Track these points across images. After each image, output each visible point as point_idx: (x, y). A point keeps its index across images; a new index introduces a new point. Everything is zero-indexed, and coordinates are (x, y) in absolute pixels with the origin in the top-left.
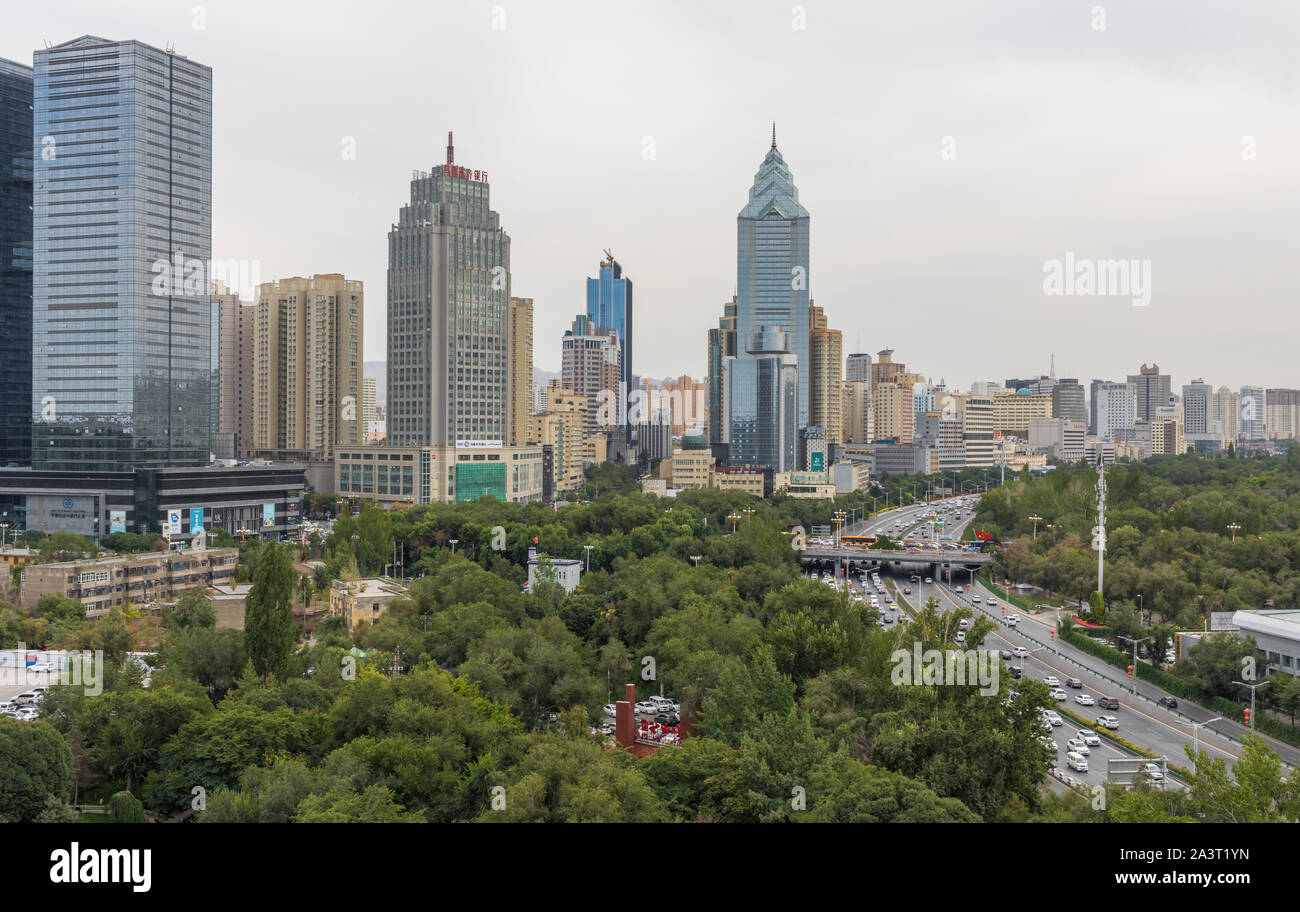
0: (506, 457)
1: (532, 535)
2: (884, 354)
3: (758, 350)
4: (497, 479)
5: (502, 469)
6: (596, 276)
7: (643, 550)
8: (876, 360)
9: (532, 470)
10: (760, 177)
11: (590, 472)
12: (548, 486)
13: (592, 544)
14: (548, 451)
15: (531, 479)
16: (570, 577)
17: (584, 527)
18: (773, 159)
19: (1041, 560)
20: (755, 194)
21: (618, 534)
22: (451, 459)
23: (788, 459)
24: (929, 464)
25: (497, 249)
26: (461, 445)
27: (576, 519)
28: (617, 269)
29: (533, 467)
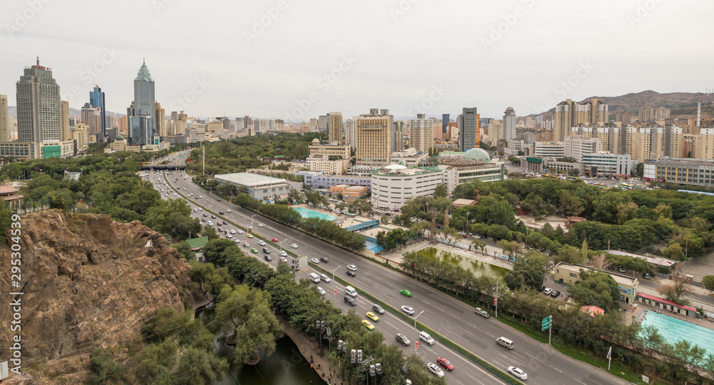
0: (61, 144)
1: (66, 167)
2: (181, 112)
3: (140, 115)
4: (58, 150)
5: (60, 148)
6: (93, 91)
7: (98, 169)
8: (179, 113)
9: (70, 147)
10: (140, 70)
11: (90, 145)
12: (75, 150)
13: (83, 168)
14: (75, 141)
15: (70, 149)
16: (77, 176)
17: (82, 163)
18: (144, 66)
19: (195, 165)
20: (139, 74)
21: (91, 165)
22: (41, 145)
23: (149, 141)
24: (188, 141)
25: (55, 90)
26: (45, 142)
27: (80, 162)
28: (100, 90)
29: (70, 146)
